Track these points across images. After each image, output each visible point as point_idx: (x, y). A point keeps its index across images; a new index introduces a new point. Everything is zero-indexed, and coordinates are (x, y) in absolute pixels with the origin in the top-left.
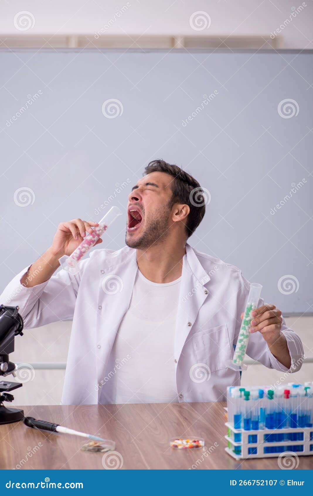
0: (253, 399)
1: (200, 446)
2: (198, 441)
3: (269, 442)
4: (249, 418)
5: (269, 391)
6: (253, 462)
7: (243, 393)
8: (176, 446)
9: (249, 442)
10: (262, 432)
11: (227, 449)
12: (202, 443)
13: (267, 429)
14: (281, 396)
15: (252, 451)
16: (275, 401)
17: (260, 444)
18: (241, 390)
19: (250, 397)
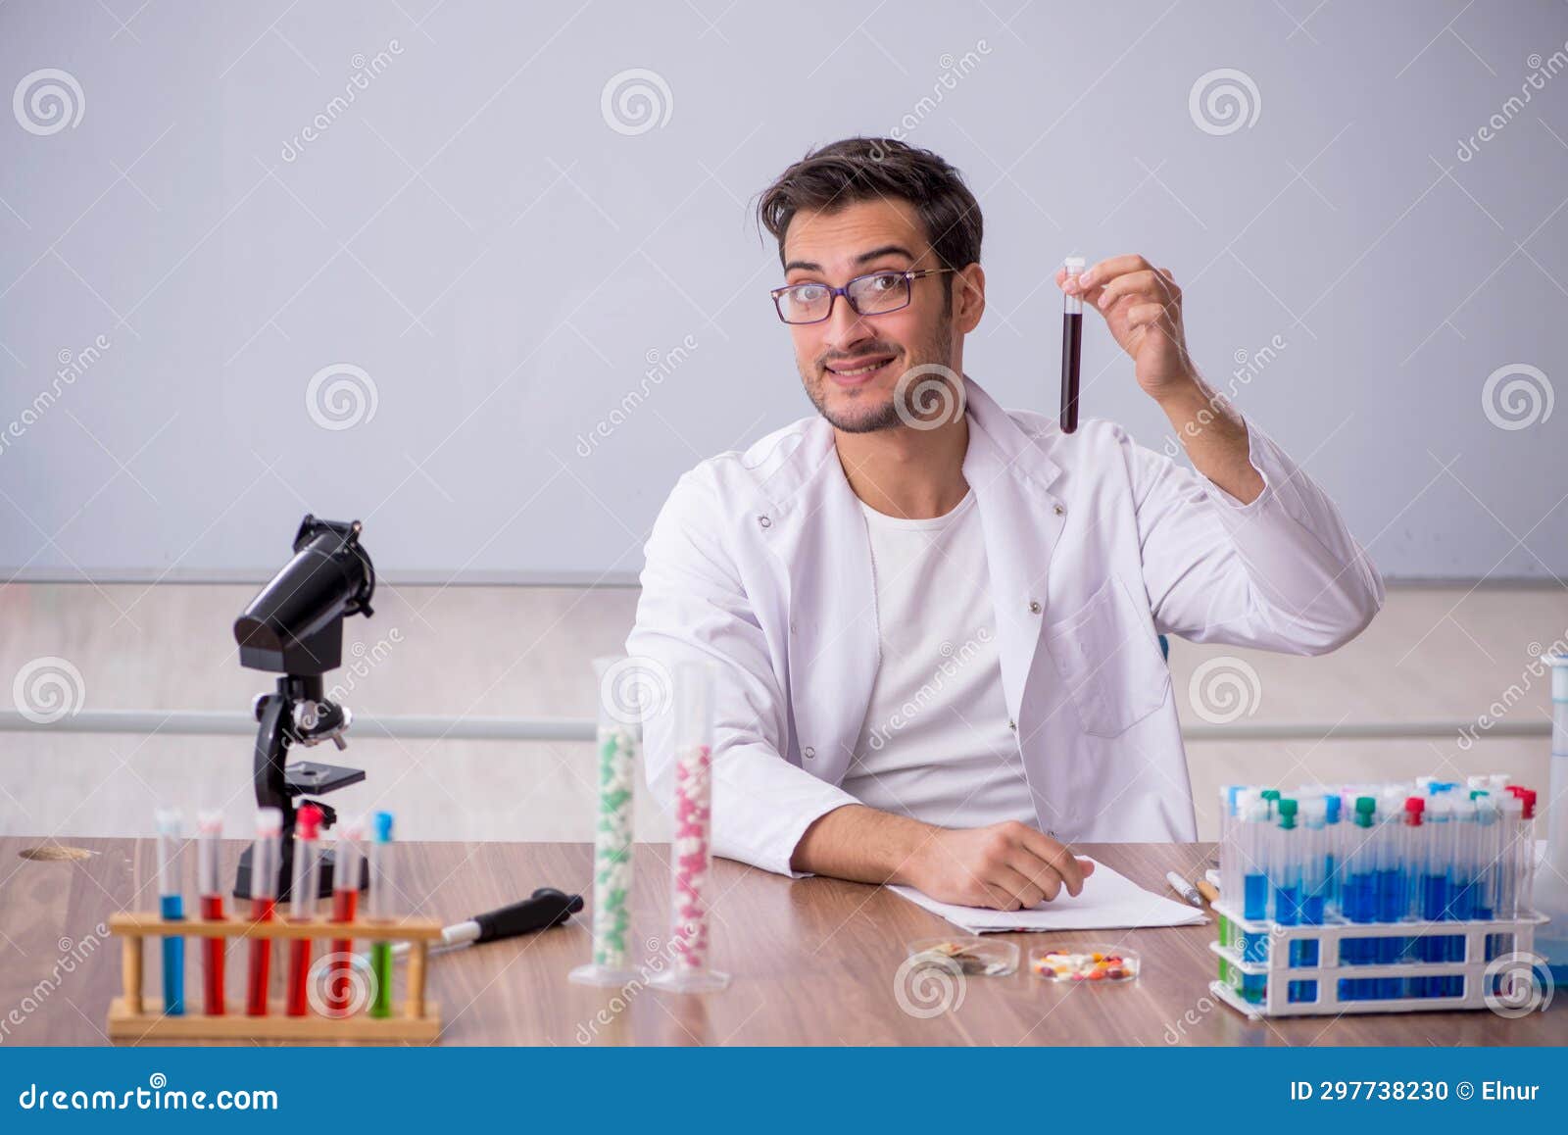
0: (1307, 825)
1: (1128, 974)
2: (1120, 960)
3: (1353, 963)
4: (1292, 885)
5: (1359, 800)
6: (1300, 1028)
7: (1275, 805)
8: (1050, 973)
9: (1292, 964)
10: (1333, 931)
11: (1216, 987)
12: (1131, 965)
13: (1348, 923)
14: (1398, 819)
15: (1304, 991)
16: (1379, 832)
17: (1325, 968)
18: (1270, 796)
19: (1299, 819)
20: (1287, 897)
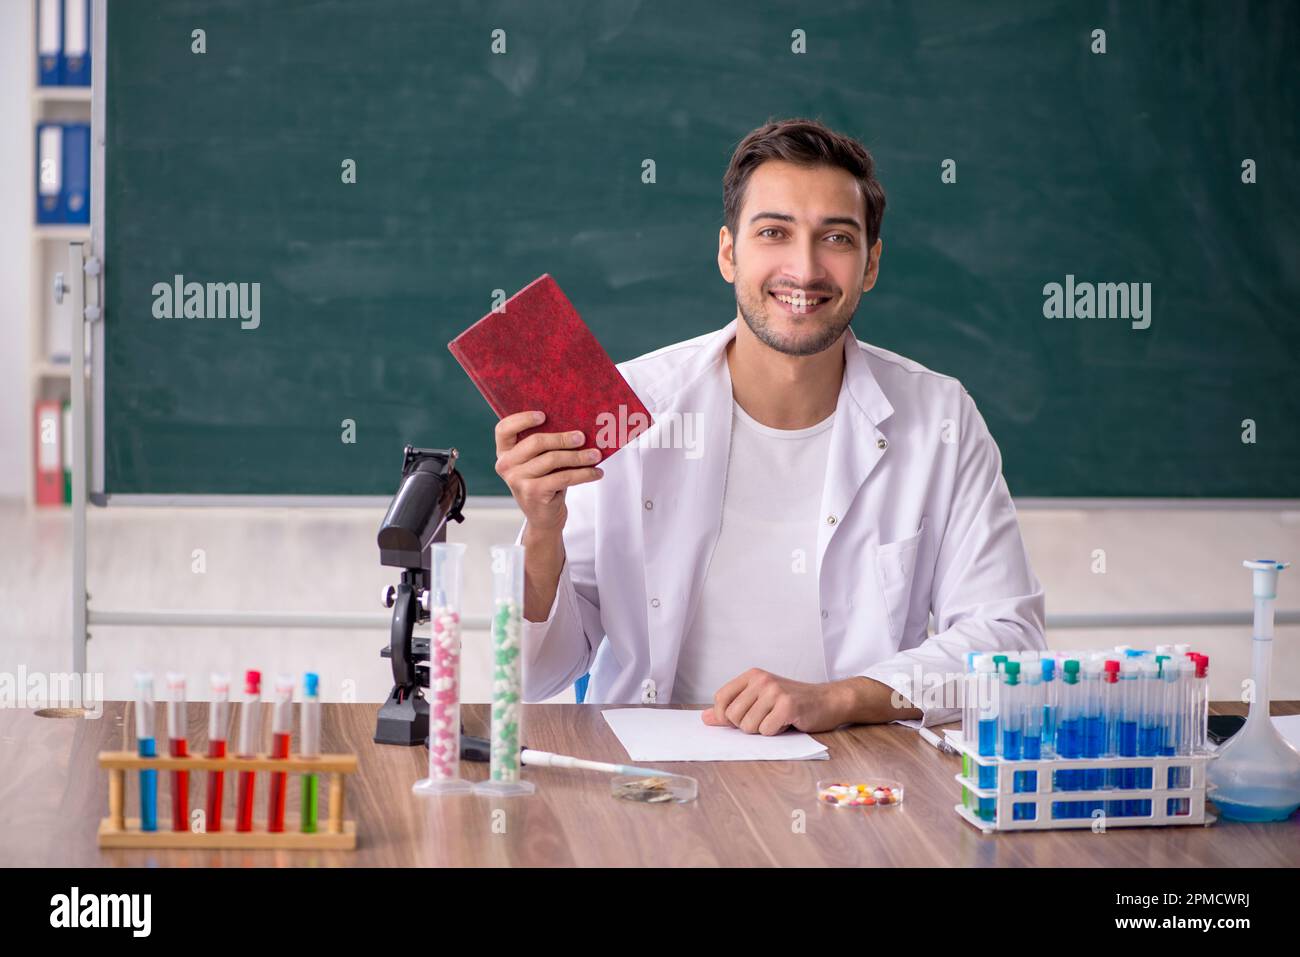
0: (1027, 681)
1: (894, 801)
2: (888, 790)
3: (1064, 790)
4: (1017, 728)
5: (1066, 663)
6: (1023, 839)
7: (1002, 666)
8: (834, 800)
9: (1016, 790)
10: (1049, 764)
11: (960, 809)
12: (897, 794)
13: (1060, 758)
14: (1099, 677)
15: (1025, 811)
16: (1083, 688)
17: (1041, 793)
18: (999, 660)
19: (1021, 677)
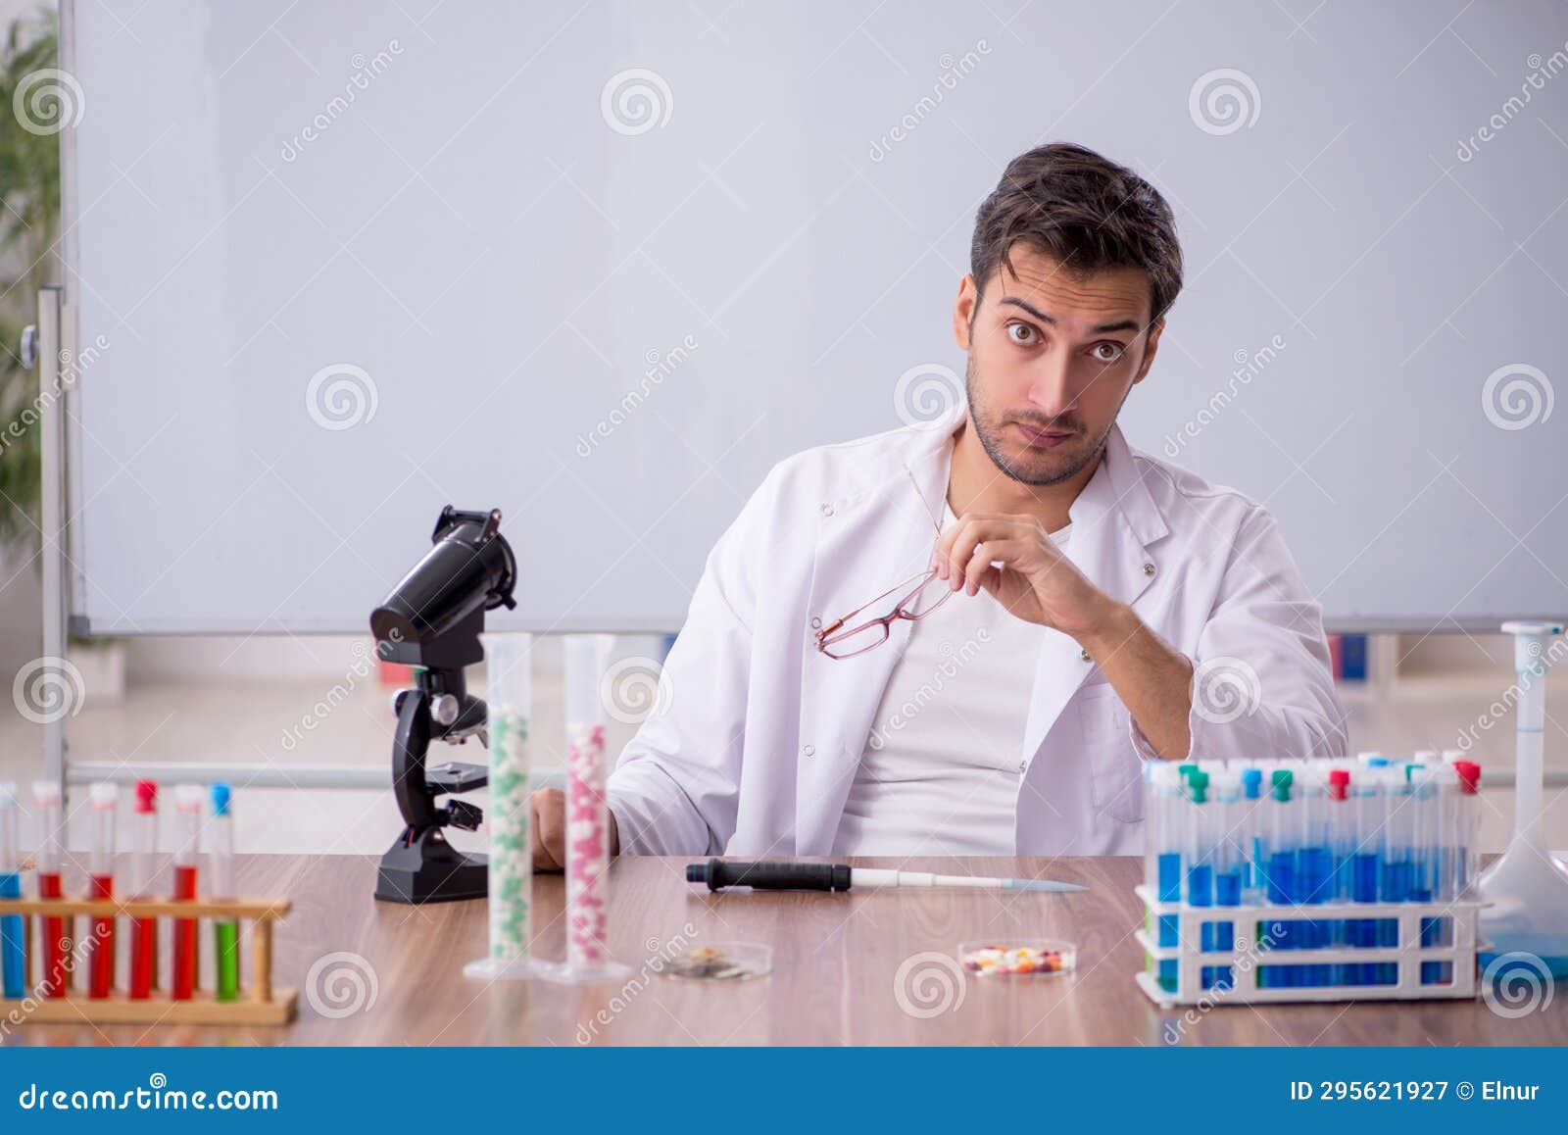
0: (1218, 798)
4: (1206, 862)
5: (1277, 775)
10: (1254, 910)
13: (1269, 905)
14: (1319, 792)
16: (1299, 807)
20: (1199, 877)
